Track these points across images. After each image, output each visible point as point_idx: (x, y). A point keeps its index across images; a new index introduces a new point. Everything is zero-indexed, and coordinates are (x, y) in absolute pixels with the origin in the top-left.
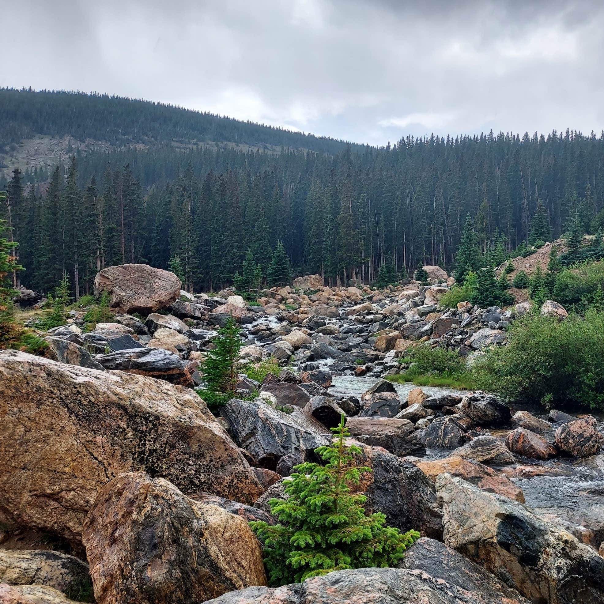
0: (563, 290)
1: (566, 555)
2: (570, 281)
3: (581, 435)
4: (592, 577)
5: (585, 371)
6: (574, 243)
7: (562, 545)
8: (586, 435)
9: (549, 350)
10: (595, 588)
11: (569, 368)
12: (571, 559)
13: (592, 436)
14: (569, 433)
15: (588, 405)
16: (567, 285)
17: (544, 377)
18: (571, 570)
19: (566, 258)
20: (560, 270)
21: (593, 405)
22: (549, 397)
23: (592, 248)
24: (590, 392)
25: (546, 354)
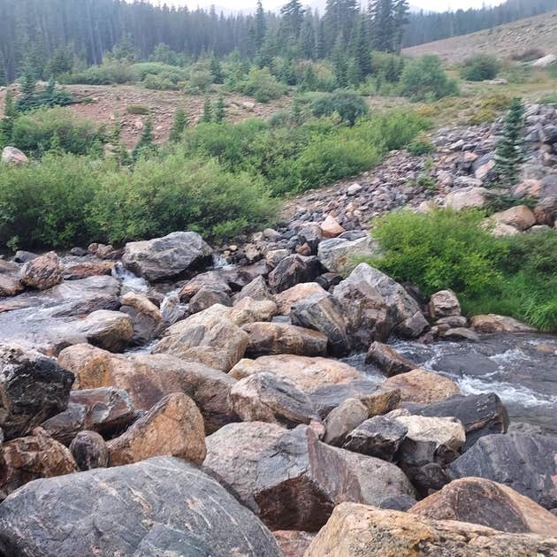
0: (21, 136)
1: (13, 361)
2: (28, 127)
3: (44, 270)
4: (39, 373)
5: (46, 212)
6: (28, 89)
7: (9, 354)
8: (49, 269)
9: (10, 195)
10: (42, 381)
11: (31, 211)
12: (18, 363)
13: (54, 269)
14: (33, 270)
15: (52, 243)
16: (24, 131)
17: (8, 222)
18: (18, 372)
19: (21, 103)
20: (16, 116)
21: (55, 243)
22: (15, 239)
23: (47, 94)
24: (52, 231)
25: (8, 200)
